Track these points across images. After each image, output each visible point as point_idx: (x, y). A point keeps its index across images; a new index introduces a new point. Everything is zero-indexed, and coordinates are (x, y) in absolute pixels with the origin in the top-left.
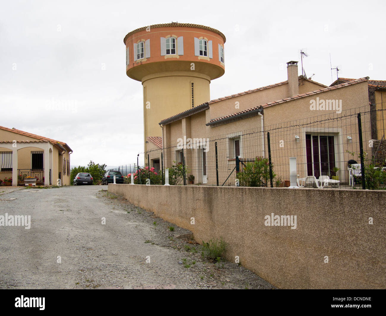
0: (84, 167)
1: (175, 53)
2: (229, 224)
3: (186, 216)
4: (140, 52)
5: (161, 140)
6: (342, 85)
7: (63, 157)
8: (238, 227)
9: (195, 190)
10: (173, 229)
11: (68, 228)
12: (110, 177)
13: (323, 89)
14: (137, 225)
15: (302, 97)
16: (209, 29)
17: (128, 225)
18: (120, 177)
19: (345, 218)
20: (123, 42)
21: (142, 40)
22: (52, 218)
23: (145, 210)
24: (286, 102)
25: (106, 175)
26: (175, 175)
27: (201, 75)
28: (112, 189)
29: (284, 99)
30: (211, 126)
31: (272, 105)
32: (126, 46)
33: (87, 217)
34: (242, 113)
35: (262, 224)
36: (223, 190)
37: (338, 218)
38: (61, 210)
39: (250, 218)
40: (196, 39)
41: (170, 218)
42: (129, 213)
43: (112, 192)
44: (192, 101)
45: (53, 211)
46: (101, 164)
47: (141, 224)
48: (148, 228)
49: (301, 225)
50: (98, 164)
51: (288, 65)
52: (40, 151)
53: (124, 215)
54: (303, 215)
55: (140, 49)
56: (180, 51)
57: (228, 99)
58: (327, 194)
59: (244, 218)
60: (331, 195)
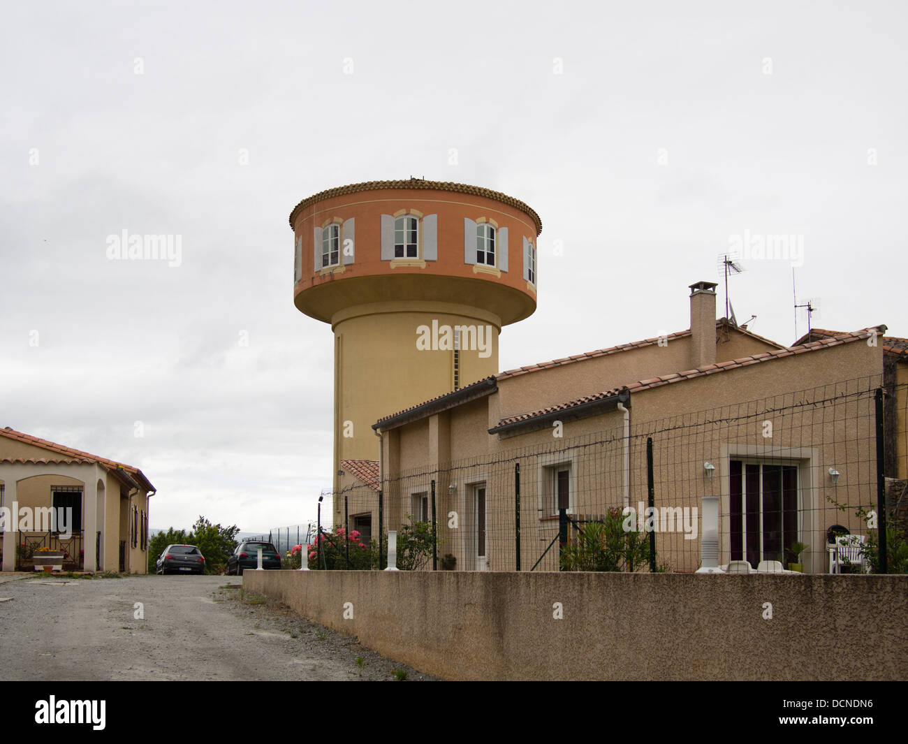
0: (183, 531)
1: (416, 256)
2: (546, 662)
3: (438, 646)
4: (330, 249)
5: (377, 468)
6: (822, 344)
7: (132, 503)
8: (568, 670)
9: (462, 580)
10: (406, 675)
11: (142, 668)
12: (247, 556)
13: (774, 352)
14: (316, 665)
15: (726, 368)
16: (502, 197)
17: (295, 666)
18: (272, 557)
19: (837, 643)
20: (289, 223)
21: (336, 219)
22: (103, 644)
23: (336, 632)
24: (685, 380)
25: (238, 552)
26: (411, 550)
27: (479, 313)
28: (254, 583)
29: (682, 374)
30: (500, 434)
31: (652, 385)
32: (294, 233)
33: (191, 645)
34: (579, 403)
35: (627, 662)
36: (532, 580)
37: (820, 644)
38: (124, 628)
39: (599, 646)
40: (468, 222)
41: (397, 649)
42: (294, 637)
43: (253, 589)
44: (454, 375)
45: (106, 628)
46: (225, 525)
47: (326, 663)
48: (341, 672)
49: (725, 661)
50: (218, 526)
51: (693, 291)
52: (73, 487)
53: (284, 641)
54: (731, 637)
55: (330, 244)
56: (428, 250)
57: (546, 369)
58: (794, 586)
59: (582, 647)
60: (803, 588)
